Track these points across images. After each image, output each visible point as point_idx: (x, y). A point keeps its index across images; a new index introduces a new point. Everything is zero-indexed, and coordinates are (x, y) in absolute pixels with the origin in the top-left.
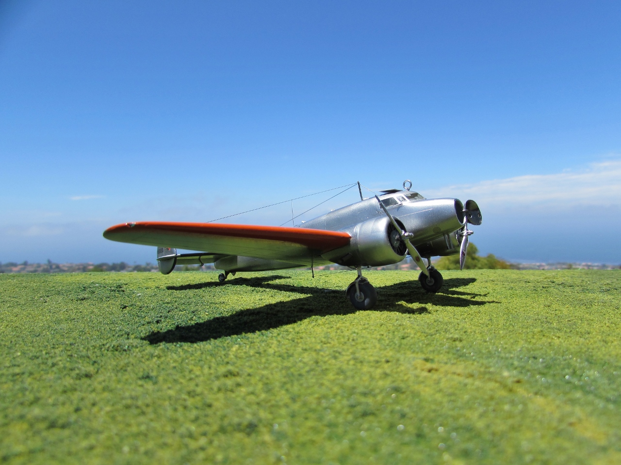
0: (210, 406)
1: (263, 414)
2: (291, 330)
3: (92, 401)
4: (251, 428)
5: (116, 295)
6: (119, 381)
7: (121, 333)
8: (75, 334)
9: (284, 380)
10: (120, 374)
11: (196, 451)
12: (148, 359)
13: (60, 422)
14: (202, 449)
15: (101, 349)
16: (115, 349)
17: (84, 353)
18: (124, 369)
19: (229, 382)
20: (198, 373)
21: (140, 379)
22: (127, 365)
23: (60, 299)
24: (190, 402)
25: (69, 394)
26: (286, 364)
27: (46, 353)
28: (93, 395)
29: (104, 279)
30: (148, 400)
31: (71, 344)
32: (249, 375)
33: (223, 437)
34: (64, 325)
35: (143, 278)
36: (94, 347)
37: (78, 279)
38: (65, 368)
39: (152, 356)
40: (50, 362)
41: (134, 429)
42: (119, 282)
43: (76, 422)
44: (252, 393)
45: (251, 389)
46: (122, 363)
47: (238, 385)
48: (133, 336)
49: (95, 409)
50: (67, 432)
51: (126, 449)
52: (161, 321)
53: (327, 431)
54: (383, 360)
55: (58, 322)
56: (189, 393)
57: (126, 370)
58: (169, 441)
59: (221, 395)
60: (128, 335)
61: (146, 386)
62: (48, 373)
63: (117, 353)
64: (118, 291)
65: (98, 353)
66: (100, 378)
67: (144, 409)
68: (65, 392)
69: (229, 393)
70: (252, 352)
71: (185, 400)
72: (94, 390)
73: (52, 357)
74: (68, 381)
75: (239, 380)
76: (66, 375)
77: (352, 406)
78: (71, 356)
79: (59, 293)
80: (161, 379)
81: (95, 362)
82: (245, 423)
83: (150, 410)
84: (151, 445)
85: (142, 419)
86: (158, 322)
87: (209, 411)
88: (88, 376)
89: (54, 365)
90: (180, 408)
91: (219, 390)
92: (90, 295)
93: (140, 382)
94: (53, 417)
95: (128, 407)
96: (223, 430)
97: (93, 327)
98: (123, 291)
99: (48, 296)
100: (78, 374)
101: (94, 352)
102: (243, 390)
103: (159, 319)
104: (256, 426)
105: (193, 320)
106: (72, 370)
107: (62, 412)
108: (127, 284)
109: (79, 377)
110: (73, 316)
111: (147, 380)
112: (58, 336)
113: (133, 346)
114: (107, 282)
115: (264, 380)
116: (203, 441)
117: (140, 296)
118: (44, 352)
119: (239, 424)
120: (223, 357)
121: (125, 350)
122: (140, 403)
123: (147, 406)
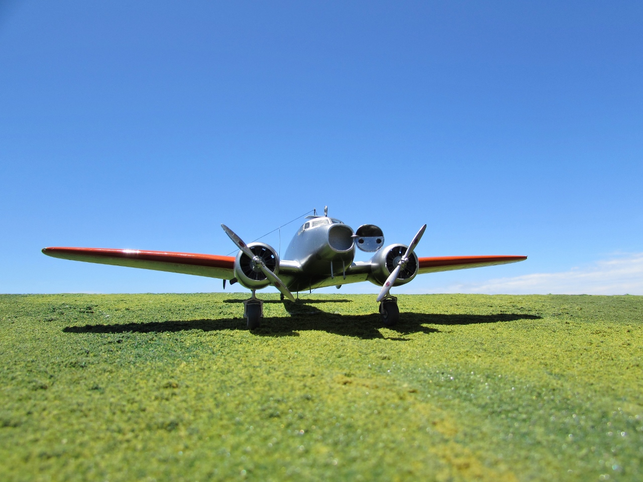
0: (144, 410)
1: (188, 416)
2: (241, 349)
3: (43, 407)
4: (173, 426)
5: (85, 316)
6: (70, 392)
7: (81, 352)
8: (38, 352)
9: (216, 390)
10: (72, 387)
11: (121, 442)
12: (100, 374)
13: (13, 422)
14: (128, 441)
15: (60, 365)
16: (74, 365)
17: (43, 368)
18: (77, 382)
19: (167, 392)
20: (142, 385)
21: (89, 390)
22: (81, 378)
23: (28, 320)
24: (128, 407)
25: (24, 402)
26: (224, 378)
27: (8, 369)
28: (46, 402)
29: (76, 301)
30: (92, 406)
31: (33, 361)
32: (187, 387)
33: (147, 433)
34: (29, 345)
35: (116, 299)
36: (53, 363)
37: (49, 300)
38: (23, 381)
39: (105, 371)
40: (10, 376)
41: (76, 427)
42: (90, 304)
43: (26, 422)
44: (185, 401)
45: (184, 397)
46: (76, 377)
47: (174, 394)
48: (92, 355)
49: (45, 413)
50: (18, 430)
51: (65, 441)
52: (122, 341)
53: (233, 427)
54: (309, 375)
55: (24, 341)
56: (128, 401)
57: (79, 383)
58: (102, 435)
59: (156, 403)
60: (88, 353)
61: (93, 395)
62: (7, 385)
63: (74, 369)
64: (87, 312)
65: (56, 369)
66: (54, 389)
67: (87, 412)
68: (20, 400)
69: (164, 401)
70: (196, 368)
71: (124, 406)
72: (46, 399)
73: (13, 372)
74: (25, 392)
75: (176, 390)
76: (23, 387)
77: (264, 410)
78: (31, 371)
79: (28, 314)
80: (108, 390)
81: (51, 376)
82: (168, 422)
83: (92, 413)
84: (86, 438)
85: (84, 420)
86: (119, 342)
87: (142, 414)
88: (43, 388)
89: (13, 379)
90: (118, 413)
91: (156, 398)
92: (58, 317)
93: (89, 393)
94: (6, 418)
95: (73, 411)
96: (149, 428)
97: (56, 347)
98: (92, 313)
99: (16, 317)
100: (34, 386)
101: (52, 368)
102: (179, 398)
103: (121, 339)
104: (177, 424)
105: (153, 340)
106: (29, 382)
107: (14, 415)
108: (97, 306)
109: (35, 389)
110: (38, 336)
111: (96, 391)
112: (21, 354)
113: (89, 363)
114: (78, 303)
115: (199, 390)
116: (130, 435)
117: (108, 317)
118: (6, 368)
119: (163, 423)
120: (170, 372)
121: (82, 367)
122: (84, 408)
123: (90, 410)
